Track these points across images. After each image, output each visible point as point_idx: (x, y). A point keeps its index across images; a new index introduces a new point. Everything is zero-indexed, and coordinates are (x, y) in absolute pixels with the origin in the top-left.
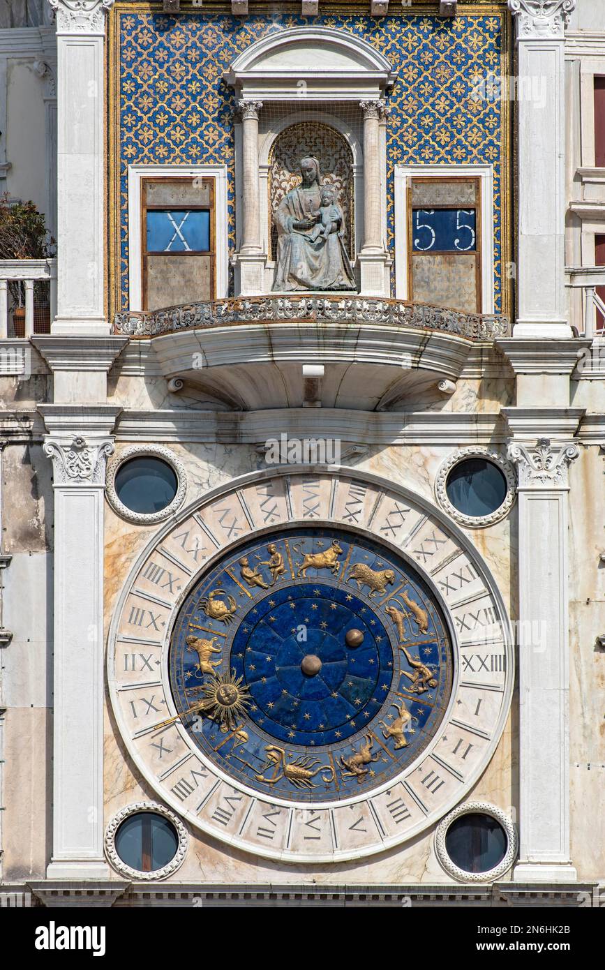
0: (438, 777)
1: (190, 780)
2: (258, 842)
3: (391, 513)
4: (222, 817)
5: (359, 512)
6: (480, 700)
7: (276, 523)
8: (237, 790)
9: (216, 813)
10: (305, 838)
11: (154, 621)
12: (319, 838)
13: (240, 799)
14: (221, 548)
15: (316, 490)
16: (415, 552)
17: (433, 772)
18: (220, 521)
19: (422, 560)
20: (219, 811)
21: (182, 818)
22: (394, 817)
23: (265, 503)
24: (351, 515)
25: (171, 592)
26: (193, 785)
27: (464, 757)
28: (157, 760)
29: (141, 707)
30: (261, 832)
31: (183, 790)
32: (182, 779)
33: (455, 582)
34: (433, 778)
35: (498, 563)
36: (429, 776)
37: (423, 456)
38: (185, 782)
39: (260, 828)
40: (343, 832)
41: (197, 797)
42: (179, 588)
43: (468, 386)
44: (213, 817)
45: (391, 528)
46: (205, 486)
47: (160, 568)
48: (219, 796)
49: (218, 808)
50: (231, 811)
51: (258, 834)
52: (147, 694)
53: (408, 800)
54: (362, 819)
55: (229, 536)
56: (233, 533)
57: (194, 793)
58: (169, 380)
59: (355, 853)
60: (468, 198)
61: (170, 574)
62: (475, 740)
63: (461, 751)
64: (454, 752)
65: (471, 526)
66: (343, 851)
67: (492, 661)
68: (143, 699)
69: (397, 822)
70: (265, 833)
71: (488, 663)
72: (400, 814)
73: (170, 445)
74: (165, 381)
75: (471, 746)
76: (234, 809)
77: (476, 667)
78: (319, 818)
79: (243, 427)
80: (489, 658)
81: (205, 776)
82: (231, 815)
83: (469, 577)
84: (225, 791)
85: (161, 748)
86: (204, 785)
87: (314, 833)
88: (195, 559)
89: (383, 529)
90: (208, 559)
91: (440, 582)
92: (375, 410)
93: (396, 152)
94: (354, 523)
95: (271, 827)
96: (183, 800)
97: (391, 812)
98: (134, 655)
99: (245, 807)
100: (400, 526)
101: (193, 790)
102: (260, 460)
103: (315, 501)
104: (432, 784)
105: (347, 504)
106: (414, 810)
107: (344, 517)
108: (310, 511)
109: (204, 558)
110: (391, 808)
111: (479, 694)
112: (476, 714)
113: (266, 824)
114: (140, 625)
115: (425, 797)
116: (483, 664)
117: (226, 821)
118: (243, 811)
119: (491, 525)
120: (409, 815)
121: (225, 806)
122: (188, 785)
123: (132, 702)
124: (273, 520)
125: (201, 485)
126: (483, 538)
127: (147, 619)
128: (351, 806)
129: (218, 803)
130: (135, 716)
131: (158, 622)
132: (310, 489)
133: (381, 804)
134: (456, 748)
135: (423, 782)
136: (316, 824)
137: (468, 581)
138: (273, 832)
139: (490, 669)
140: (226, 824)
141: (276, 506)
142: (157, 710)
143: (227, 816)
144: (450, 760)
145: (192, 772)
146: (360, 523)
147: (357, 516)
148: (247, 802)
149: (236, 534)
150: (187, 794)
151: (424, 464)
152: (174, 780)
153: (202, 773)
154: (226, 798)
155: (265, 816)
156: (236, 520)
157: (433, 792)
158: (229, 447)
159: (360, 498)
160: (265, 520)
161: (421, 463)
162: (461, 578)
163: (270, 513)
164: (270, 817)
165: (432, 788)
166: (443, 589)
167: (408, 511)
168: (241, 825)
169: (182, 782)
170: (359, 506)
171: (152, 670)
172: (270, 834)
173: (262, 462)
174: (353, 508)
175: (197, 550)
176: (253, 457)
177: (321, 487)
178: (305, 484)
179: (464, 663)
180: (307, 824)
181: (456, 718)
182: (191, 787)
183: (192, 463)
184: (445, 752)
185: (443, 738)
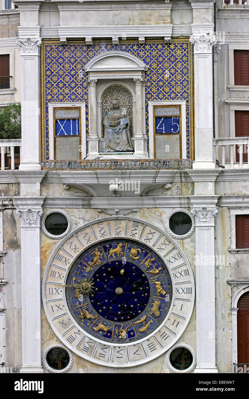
0: (167, 334)
1: (74, 335)
2: (99, 359)
3: (148, 234)
4: (86, 350)
5: (136, 233)
6: (182, 305)
7: (105, 238)
8: (91, 340)
9: (84, 348)
10: (117, 357)
11: (60, 276)
12: (122, 358)
13: (92, 343)
14: (84, 248)
15: (120, 226)
16: (158, 248)
17: (165, 332)
18: (84, 238)
19: (160, 251)
20: (85, 347)
21: (70, 350)
22: (150, 349)
23: (101, 230)
24: (133, 235)
25: (66, 265)
26: (75, 337)
27: (176, 327)
28: (62, 328)
29: (55, 308)
30: (100, 355)
31: (71, 339)
32: (71, 335)
33: (172, 260)
34: (165, 334)
35: (189, 253)
36: (163, 334)
37: (160, 212)
39: (100, 354)
40: (132, 356)
41: (76, 342)
42: (69, 263)
43: (177, 185)
44: (83, 350)
45: (148, 239)
47: (62, 256)
48: (85, 341)
51: (99, 356)
52: (58, 303)
53: (155, 343)
54: (138, 350)
55: (87, 243)
57: (75, 341)
58: (64, 185)
59: (135, 363)
60: (176, 113)
61: (66, 258)
62: (180, 320)
63: (175, 324)
64: (173, 325)
65: (178, 239)
66: (131, 362)
68: (56, 305)
69: (151, 351)
70: (102, 356)
71: (185, 291)
72: (152, 348)
73: (66, 209)
74: (63, 185)
75: (179, 322)
76: (90, 347)
77: (181, 293)
78: (122, 350)
79: (92, 202)
80: (186, 289)
81: (80, 334)
82: (89, 349)
83: (178, 258)
84: (87, 340)
85: (63, 324)
86: (79, 338)
87: (120, 356)
88: (75, 252)
89: (145, 240)
90: (80, 252)
91: (167, 260)
92: (141, 196)
93: (149, 96)
94: (134, 238)
95: (104, 353)
96: (71, 343)
97: (149, 347)
98: (52, 289)
99: (94, 345)
100: (151, 239)
101: (75, 339)
102: (99, 214)
103: (119, 230)
104: (164, 336)
105: (132, 231)
106: (158, 347)
107: (131, 236)
108: (118, 233)
109: (78, 251)
110: (149, 346)
111: (182, 302)
112: (181, 310)
113: (101, 352)
114: (54, 277)
115: (162, 342)
116: (183, 291)
117: (87, 351)
118: (93, 347)
119: (186, 238)
120: (156, 349)
121: (87, 345)
123: (52, 306)
124: (104, 237)
125: (77, 224)
126: (183, 243)
127: (57, 275)
128: (134, 345)
129: (84, 344)
130: (53, 312)
131: (61, 276)
132: (117, 225)
133: (145, 345)
134: (173, 323)
135: (161, 336)
136: (121, 352)
137: (178, 260)
138: (105, 355)
139: (186, 293)
140: (87, 352)
141: (105, 232)
142: (61, 309)
143: (88, 349)
144: (171, 327)
145: (75, 333)
146: (137, 238)
147: (135, 235)
148: (95, 344)
149: (90, 243)
150: (73, 341)
152: (68, 336)
153: (78, 333)
154: (87, 342)
155: (102, 349)
156: (90, 237)
157: (165, 340)
158: (87, 210)
159: (137, 228)
160: (101, 237)
161: (159, 215)
162: (175, 258)
163: (103, 234)
164: (104, 350)
165: (164, 338)
166: (168, 262)
167: (155, 233)
168: (93, 352)
169: (71, 336)
170: (136, 231)
171: (59, 294)
172: (104, 356)
173: (99, 215)
174: (134, 232)
175: (75, 249)
176: (96, 213)
177: (122, 224)
178: (116, 223)
179: (176, 291)
180: (118, 352)
181: (173, 312)
182: (74, 338)
183: (73, 216)
184: (169, 325)
185: (168, 319)
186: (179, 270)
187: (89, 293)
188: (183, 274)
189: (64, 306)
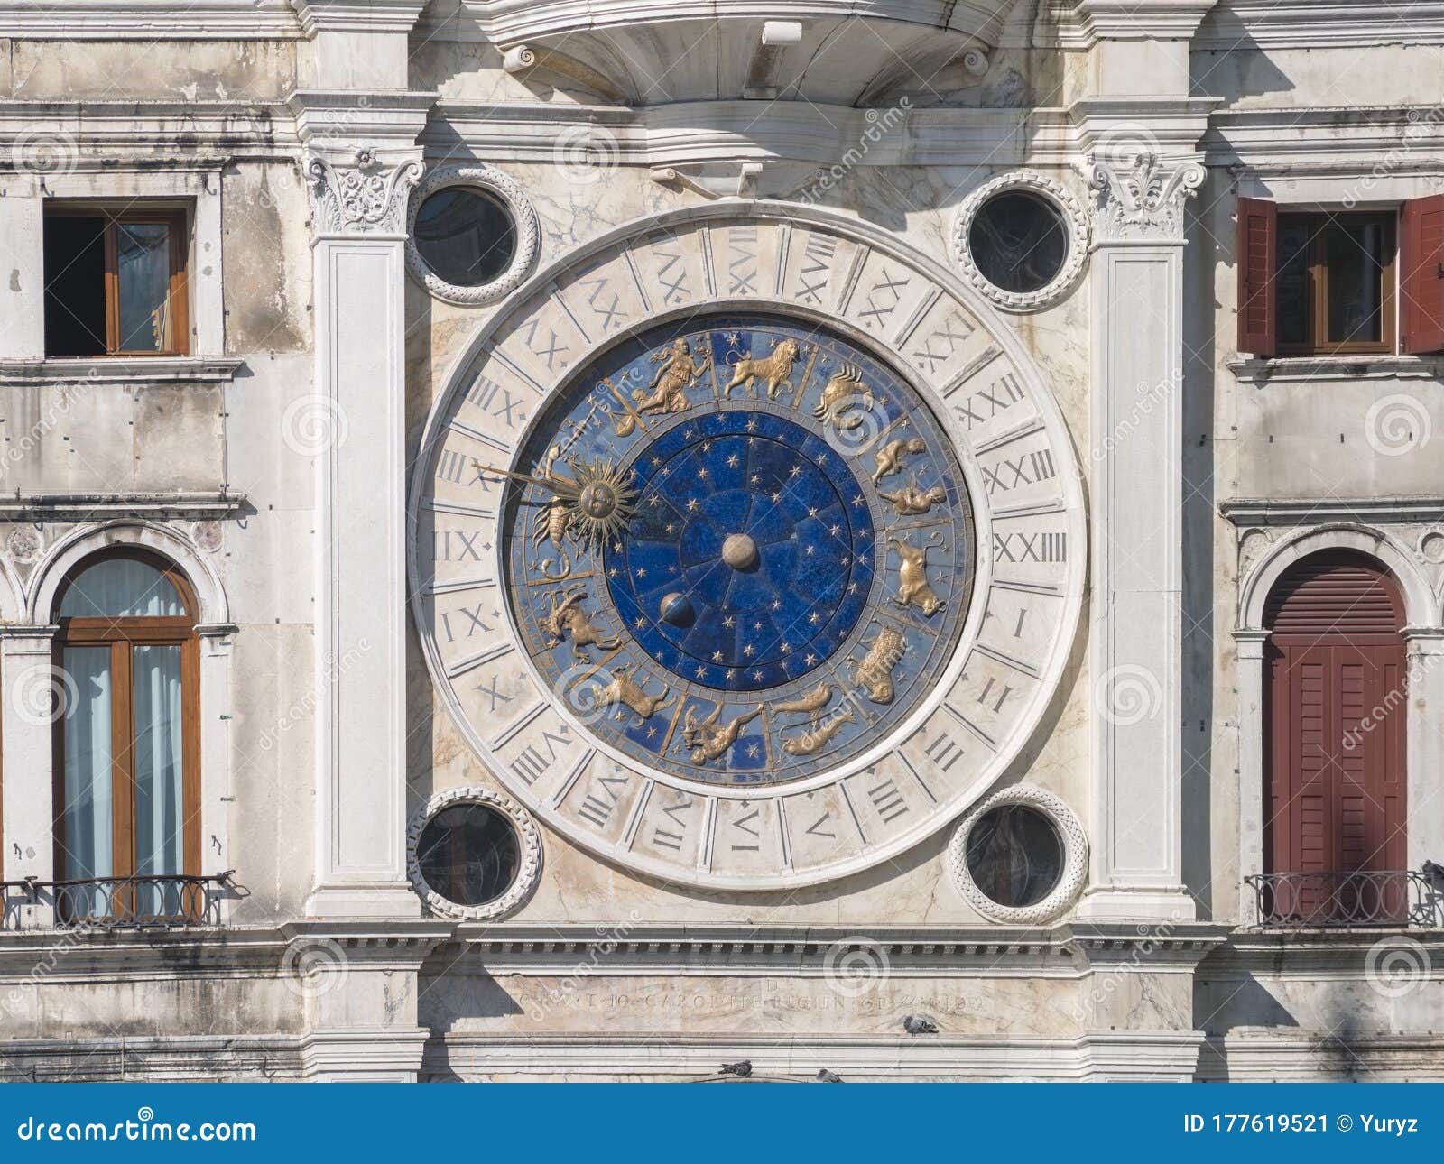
0: (953, 744)
1: (542, 748)
2: (655, 854)
3: (876, 287)
4: (595, 812)
5: (824, 285)
6: (1023, 612)
7: (683, 305)
8: (619, 766)
9: (585, 805)
10: (734, 848)
11: (481, 475)
12: (756, 848)
13: (624, 781)
14: (593, 347)
15: (752, 247)
16: (916, 354)
17: (945, 736)
18: (591, 301)
19: (928, 368)
20: (590, 803)
22: (881, 811)
23: (666, 268)
24: (810, 290)
25: (509, 423)
26: (547, 758)
27: (996, 710)
28: (487, 714)
29: (461, 625)
30: (660, 838)
31: (531, 767)
32: (529, 749)
33: (982, 408)
34: (944, 744)
35: (1056, 375)
36: (938, 742)
37: (930, 185)
38: (533, 752)
39: (658, 832)
40: (799, 841)
41: (553, 780)
42: (522, 417)
43: (1007, 64)
44: (581, 813)
45: (876, 312)
46: (567, 238)
47: (490, 382)
48: (590, 776)
49: (589, 797)
50: (611, 803)
51: (655, 841)
52: (471, 600)
53: (903, 784)
54: (827, 816)
55: (605, 327)
56: (612, 322)
57: (548, 771)
58: (506, 51)
59: (817, 874)
61: (507, 393)
62: (1014, 679)
63: (992, 698)
64: (981, 700)
66: (797, 871)
67: (1044, 544)
68: (463, 610)
69: (886, 820)
70: (667, 840)
71: (1037, 548)
72: (891, 807)
73: (510, 167)
75: (1008, 690)
76: (615, 799)
77: (1017, 555)
78: (756, 814)
80: (1039, 538)
81: (568, 743)
82: (610, 809)
83: (1006, 399)
84: (601, 767)
85: (494, 694)
86: (564, 761)
87: (749, 840)
88: (549, 366)
89: (862, 314)
90: (571, 366)
91: (957, 408)
92: (856, 105)
94: (814, 305)
95: (677, 830)
96: (530, 783)
97: (876, 802)
98: (447, 534)
99: (635, 793)
100: (890, 310)
101: (547, 766)
102: (658, 193)
103: (749, 266)
104: (946, 756)
105: (804, 271)
106: (914, 799)
107: (799, 294)
108: (741, 284)
109: (564, 364)
110: (876, 796)
111: (1021, 599)
112: (1017, 634)
113: (667, 823)
114: (457, 481)
115: (933, 776)
116: (1029, 548)
117: (602, 820)
118: (629, 802)
119: (1046, 306)
120: (906, 809)
121: (600, 793)
122: (539, 757)
123: (445, 616)
124: (678, 300)
125: (560, 237)
126: (1031, 330)
127: (469, 472)
128: (810, 793)
129: (589, 788)
130: (451, 640)
131: (489, 479)
132: (741, 245)
133: (860, 789)
134: (984, 695)
135: (928, 752)
136: (751, 824)
137: (1005, 406)
138: (680, 838)
139: (1040, 557)
140: (601, 824)
141: (683, 275)
142: (487, 629)
143: (605, 811)
144: (975, 712)
145: (546, 735)
146: (826, 304)
147: (820, 292)
148: (636, 787)
150: (537, 773)
151: (933, 200)
152: (513, 750)
153: (562, 736)
154: (602, 780)
155: (666, 810)
156: (617, 299)
157: (945, 769)
159: (826, 260)
160: (666, 299)
161: (928, 201)
162: (992, 399)
163: (675, 287)
164: (675, 813)
165: (944, 762)
166: (962, 419)
167: (905, 283)
168: (627, 826)
169: (528, 753)
170: (823, 276)
171: (477, 559)
172: (676, 842)
173: (660, 197)
174: (813, 279)
175: (552, 351)
176: (647, 189)
177: (759, 241)
178: (733, 236)
179: (997, 548)
180: (737, 824)
181: (984, 641)
182: (543, 761)
183: (544, 198)
184: (964, 700)
185: (962, 675)
186: (1012, 453)
188: (1028, 470)
189: (496, 614)
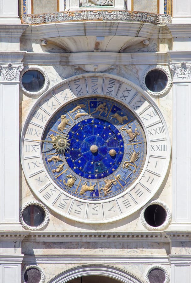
0: (141, 191)
1: (50, 193)
2: (75, 215)
3: (124, 91)
4: (62, 206)
5: (113, 91)
6: (157, 162)
8: (67, 196)
9: (59, 205)
10: (93, 214)
11: (36, 133)
12: (97, 214)
13: (68, 199)
14: (61, 105)
15: (97, 83)
16: (133, 106)
17: (139, 189)
18: (61, 95)
19: (136, 109)
20: (61, 204)
21: (47, 207)
22: (125, 206)
23: (78, 87)
24: (110, 92)
25: (43, 122)
26: (51, 194)
27: (151, 183)
28: (38, 185)
29: (32, 165)
30: (76, 212)
31: (48, 196)
32: (47, 192)
33: (148, 117)
34: (139, 191)
36: (138, 190)
37: (136, 69)
38: (48, 193)
39: (75, 211)
40: (107, 212)
41: (53, 199)
42: (46, 120)
43: (153, 42)
44: (59, 206)
45: (124, 97)
46: (56, 81)
47: (39, 113)
48: (61, 198)
49: (60, 203)
50: (65, 204)
51: (75, 213)
52: (34, 160)
53: (130, 200)
54: (113, 207)
55: (64, 100)
56: (65, 99)
57: (51, 198)
58: (42, 41)
59: (111, 219)
61: (42, 115)
62: (155, 177)
63: (150, 181)
64: (147, 181)
65: (154, 96)
66: (107, 219)
67: (162, 147)
68: (33, 163)
69: (126, 208)
70: (78, 212)
71: (160, 148)
72: (127, 205)
74: (40, 41)
75: (154, 179)
76: (66, 203)
77: (156, 150)
78: (97, 207)
79: (70, 58)
81: (56, 191)
82: (65, 206)
83: (153, 115)
84: (63, 197)
85: (39, 181)
86: (55, 195)
87: (96, 212)
88: (52, 109)
89: (121, 97)
90: (56, 109)
91: (142, 118)
92: (119, 52)
94: (110, 96)
95: (80, 210)
96: (47, 200)
97: (124, 204)
98: (29, 146)
99: (70, 202)
100: (127, 96)
102: (76, 71)
103: (96, 87)
104: (140, 194)
105: (108, 88)
106: (132, 203)
107: (107, 93)
108: (94, 91)
109: (55, 109)
110: (124, 202)
111: (156, 159)
112: (156, 167)
113: (78, 209)
114: (31, 134)
115: (137, 198)
116: (158, 148)
118: (69, 204)
119: (162, 95)
120: (131, 205)
121: (63, 202)
122: (49, 194)
123: (28, 164)
124: (80, 94)
125: (54, 81)
126: (159, 100)
127: (34, 132)
128: (109, 202)
129: (60, 201)
130: (30, 169)
131: (38, 133)
132: (94, 82)
133: (120, 201)
134: (148, 180)
135: (136, 193)
136: (96, 209)
137: (153, 117)
138: (80, 212)
139: (161, 150)
140: (63, 209)
141: (82, 89)
142: (38, 166)
143: (64, 206)
144: (147, 185)
145: (51, 190)
146: (113, 95)
147: (112, 93)
148: (71, 201)
149: (67, 100)
150: (49, 198)
151: (137, 72)
152: (44, 193)
153: (55, 190)
154: (63, 199)
155: (77, 206)
156: (67, 94)
157: (139, 196)
158: (64, 66)
159: (113, 85)
160: (78, 94)
161: (136, 72)
162: (150, 116)
163: (79, 92)
164: (79, 206)
165: (139, 195)
166: (143, 120)
167: (131, 90)
168: (69, 209)
169: (47, 194)
170: (113, 89)
171: (36, 151)
172: (80, 213)
173: (76, 72)
174: (110, 89)
175: (52, 106)
176: (73, 70)
177: (98, 81)
178: (92, 80)
179: (151, 148)
180: (93, 209)
181: (148, 168)
182: (50, 195)
183: (50, 73)
184: (144, 182)
185: (143, 176)
186: (155, 127)
187: (65, 149)
188: (158, 131)
189: (40, 163)
